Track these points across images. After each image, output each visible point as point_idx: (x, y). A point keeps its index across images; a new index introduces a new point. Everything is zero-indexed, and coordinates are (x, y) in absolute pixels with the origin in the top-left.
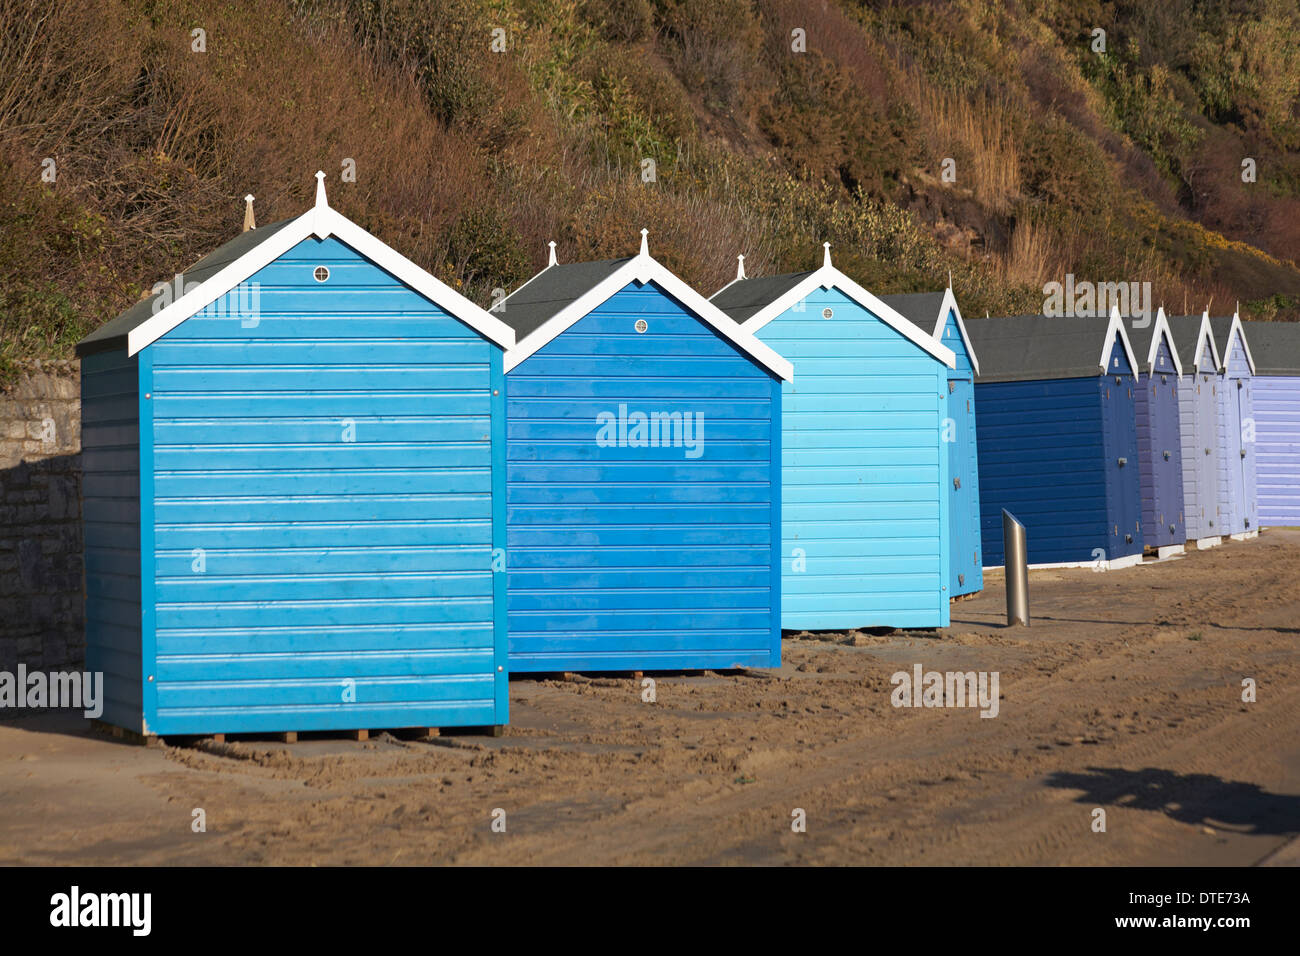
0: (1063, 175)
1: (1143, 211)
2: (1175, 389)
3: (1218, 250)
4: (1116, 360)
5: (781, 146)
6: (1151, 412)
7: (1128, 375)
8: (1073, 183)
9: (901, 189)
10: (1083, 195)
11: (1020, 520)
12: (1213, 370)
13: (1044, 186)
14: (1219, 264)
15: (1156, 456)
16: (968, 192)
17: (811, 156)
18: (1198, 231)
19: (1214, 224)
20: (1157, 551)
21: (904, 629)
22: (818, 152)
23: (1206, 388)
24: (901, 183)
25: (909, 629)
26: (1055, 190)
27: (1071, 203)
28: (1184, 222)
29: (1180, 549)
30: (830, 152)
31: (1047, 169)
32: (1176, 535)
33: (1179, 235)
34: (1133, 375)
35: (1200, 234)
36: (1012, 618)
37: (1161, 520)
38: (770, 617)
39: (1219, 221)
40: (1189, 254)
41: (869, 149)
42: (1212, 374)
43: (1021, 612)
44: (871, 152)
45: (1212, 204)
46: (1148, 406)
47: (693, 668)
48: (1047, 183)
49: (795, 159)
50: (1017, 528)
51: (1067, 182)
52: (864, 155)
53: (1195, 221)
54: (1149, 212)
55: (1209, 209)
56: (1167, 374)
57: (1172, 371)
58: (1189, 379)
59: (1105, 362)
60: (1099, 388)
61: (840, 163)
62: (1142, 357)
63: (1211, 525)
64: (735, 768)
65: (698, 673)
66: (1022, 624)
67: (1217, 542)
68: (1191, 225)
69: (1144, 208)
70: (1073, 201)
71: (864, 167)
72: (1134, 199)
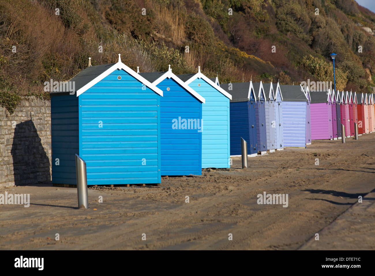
0: (199, 33)
1: (220, 44)
2: (264, 105)
3: (245, 58)
4: (251, 97)
5: (113, 24)
6: (259, 112)
7: (254, 101)
8: (202, 36)
9: (150, 38)
10: (205, 40)
11: (245, 140)
12: (273, 100)
13: (193, 37)
14: (246, 63)
15: (260, 125)
16: (170, 39)
17: (123, 27)
18: (238, 51)
19: (242, 49)
20: (261, 153)
21: (218, 168)
22: (125, 26)
23: (272, 105)
24: (150, 36)
25: (220, 169)
26: (196, 38)
27: (201, 43)
28: (233, 48)
29: (265, 152)
30: (128, 26)
31: (193, 32)
32: (265, 148)
33: (232, 53)
34: (255, 101)
35: (239, 53)
36: (243, 167)
37: (262, 143)
38: (199, 162)
39: (243, 48)
40: (236, 59)
41: (140, 25)
42: (273, 101)
43: (246, 165)
44: (141, 26)
45: (241, 42)
46: (258, 110)
47: (180, 175)
48: (193, 36)
49: (117, 28)
50: (245, 142)
51: (200, 36)
52: (139, 27)
53: (237, 47)
54: (222, 44)
55: (240, 44)
56: (263, 101)
57: (263, 100)
58: (268, 102)
59: (249, 97)
60: (247, 105)
61: (132, 30)
62: (257, 96)
63: (273, 145)
64: (227, 189)
65: (181, 176)
66: (246, 168)
67: (274, 151)
68: (236, 49)
69: (220, 43)
70: (202, 42)
71: (139, 31)
72: (217, 40)
